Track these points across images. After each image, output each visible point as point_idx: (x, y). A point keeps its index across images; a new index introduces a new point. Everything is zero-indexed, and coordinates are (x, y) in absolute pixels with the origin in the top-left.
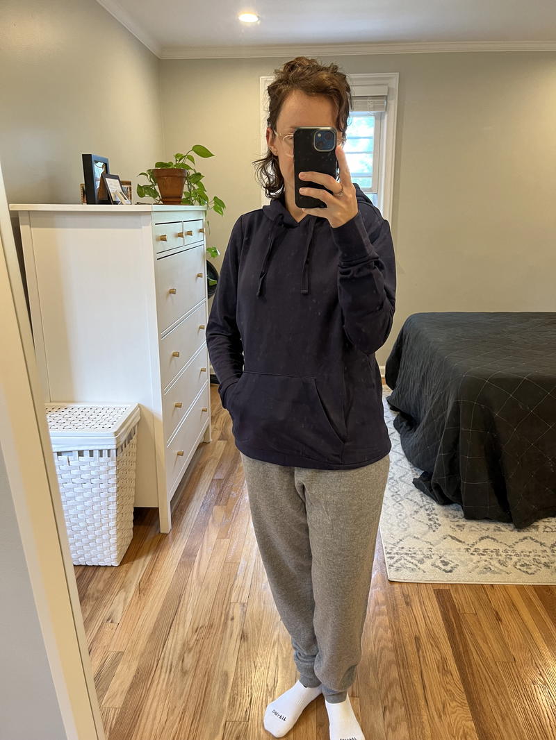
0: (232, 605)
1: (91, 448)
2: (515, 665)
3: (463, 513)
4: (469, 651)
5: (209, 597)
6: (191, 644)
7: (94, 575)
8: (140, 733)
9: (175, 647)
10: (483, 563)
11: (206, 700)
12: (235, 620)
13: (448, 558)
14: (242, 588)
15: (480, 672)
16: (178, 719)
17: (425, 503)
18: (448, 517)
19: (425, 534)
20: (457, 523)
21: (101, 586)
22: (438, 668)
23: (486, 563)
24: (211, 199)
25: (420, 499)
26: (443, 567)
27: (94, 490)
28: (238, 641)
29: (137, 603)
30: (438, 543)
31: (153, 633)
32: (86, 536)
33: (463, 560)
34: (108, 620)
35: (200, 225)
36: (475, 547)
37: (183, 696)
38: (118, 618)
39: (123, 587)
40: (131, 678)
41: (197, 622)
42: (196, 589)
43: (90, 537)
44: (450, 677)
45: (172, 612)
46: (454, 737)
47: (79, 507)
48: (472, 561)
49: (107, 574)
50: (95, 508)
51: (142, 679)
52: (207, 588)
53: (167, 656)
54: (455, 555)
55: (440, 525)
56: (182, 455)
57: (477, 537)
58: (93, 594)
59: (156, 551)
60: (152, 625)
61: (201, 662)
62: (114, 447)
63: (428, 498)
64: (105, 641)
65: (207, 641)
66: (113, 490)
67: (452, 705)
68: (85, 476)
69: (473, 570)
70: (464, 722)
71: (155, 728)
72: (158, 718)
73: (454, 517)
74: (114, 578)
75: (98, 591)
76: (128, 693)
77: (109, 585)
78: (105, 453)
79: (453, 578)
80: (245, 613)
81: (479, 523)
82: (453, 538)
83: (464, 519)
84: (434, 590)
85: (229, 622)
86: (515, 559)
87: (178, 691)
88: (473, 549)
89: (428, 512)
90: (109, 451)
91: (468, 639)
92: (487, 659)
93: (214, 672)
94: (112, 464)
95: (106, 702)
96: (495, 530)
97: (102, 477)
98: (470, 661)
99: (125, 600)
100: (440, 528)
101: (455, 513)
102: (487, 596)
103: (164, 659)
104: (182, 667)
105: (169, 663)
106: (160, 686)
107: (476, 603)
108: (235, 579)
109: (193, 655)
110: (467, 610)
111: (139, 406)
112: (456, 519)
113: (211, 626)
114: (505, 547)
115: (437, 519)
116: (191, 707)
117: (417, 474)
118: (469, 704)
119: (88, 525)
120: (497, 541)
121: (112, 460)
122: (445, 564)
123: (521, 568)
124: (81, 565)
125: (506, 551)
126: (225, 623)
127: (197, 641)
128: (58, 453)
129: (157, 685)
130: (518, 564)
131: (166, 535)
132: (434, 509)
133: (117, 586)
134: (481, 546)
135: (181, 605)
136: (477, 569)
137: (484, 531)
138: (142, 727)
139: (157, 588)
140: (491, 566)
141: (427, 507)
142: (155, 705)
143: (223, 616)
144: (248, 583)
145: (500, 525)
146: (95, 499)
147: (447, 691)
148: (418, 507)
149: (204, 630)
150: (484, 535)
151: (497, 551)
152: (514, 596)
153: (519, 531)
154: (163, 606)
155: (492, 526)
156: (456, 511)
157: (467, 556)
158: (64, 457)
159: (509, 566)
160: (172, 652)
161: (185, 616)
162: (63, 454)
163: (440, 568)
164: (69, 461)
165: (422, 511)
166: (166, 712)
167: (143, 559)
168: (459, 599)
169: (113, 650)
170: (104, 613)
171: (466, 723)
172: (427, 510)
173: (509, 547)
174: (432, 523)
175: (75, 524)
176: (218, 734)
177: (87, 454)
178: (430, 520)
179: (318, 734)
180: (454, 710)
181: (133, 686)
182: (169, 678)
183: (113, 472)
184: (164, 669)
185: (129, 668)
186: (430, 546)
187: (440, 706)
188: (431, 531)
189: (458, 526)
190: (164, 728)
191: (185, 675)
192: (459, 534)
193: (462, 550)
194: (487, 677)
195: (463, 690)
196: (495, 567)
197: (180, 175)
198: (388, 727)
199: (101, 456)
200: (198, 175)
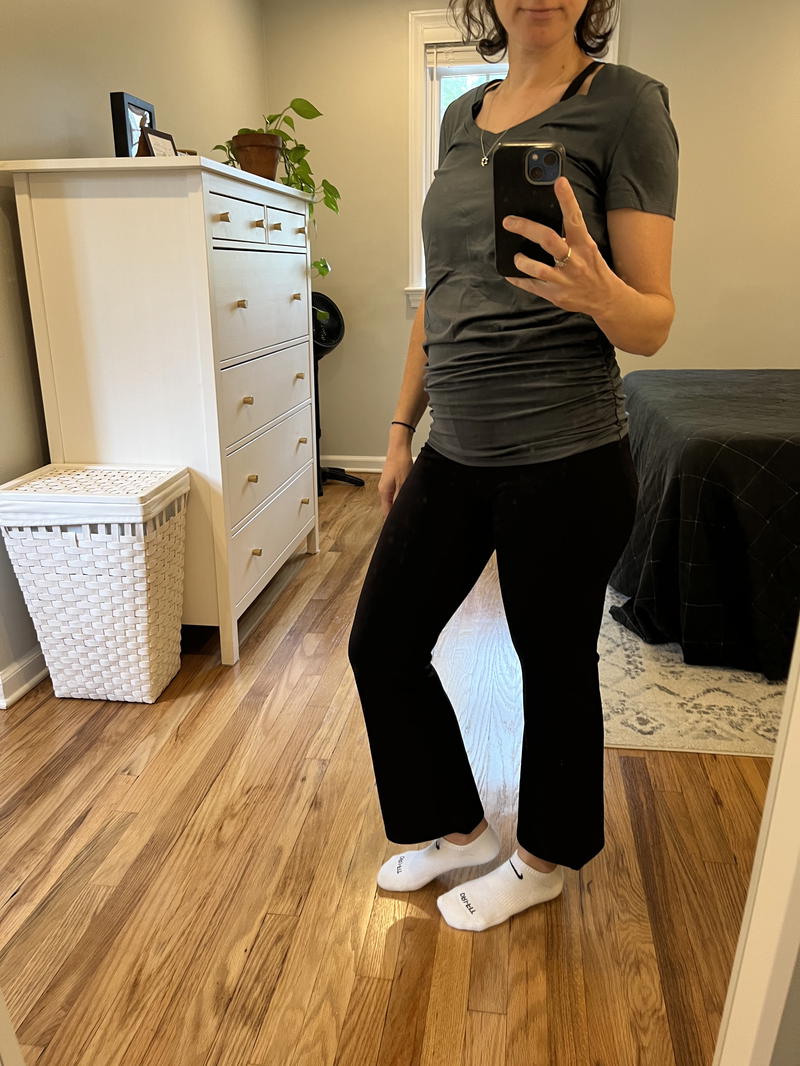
0: (307, 761)
1: (108, 521)
2: (736, 868)
3: (682, 657)
4: (662, 844)
5: (275, 749)
6: (237, 808)
7: (116, 713)
8: (136, 923)
9: (212, 811)
10: (704, 725)
11: (243, 882)
12: (308, 781)
13: (650, 714)
14: (326, 740)
15: (677, 875)
16: (196, 907)
17: (625, 640)
18: (658, 660)
19: (618, 681)
20: (672, 669)
21: (123, 728)
22: (608, 863)
23: (709, 724)
24: (318, 183)
25: (619, 635)
26: (639, 727)
27: (115, 586)
28: (307, 810)
29: (170, 752)
30: (638, 693)
31: (186, 790)
32: (106, 656)
33: (672, 717)
34: (125, 771)
35: (300, 222)
36: (694, 702)
37: (211, 875)
38: (139, 770)
39: (155, 730)
40: (140, 848)
41: (251, 781)
42: (259, 738)
43: (111, 657)
44: (625, 877)
45: (217, 766)
46: (619, 964)
47: (94, 612)
48: (686, 721)
49: (135, 713)
50: (117, 613)
51: (156, 850)
52: (275, 738)
53: (198, 821)
54: (660, 711)
55: (643, 671)
56: (260, 555)
57: (701, 688)
58: (111, 737)
59: (211, 687)
60: (186, 780)
61: (245, 833)
62: (140, 519)
63: (632, 633)
64: (114, 798)
65: (260, 807)
66: (141, 587)
67: (623, 918)
68: (101, 564)
69: (686, 733)
70: (639, 944)
71: (159, 916)
72: (167, 904)
73: (668, 661)
74: (144, 719)
75: (117, 734)
76: (131, 867)
77: (135, 727)
78: (127, 529)
79: (653, 743)
80: (323, 774)
81: (707, 670)
82: (662, 688)
83: (683, 664)
84: (621, 758)
85: (299, 783)
86: (757, 721)
87: (205, 869)
88: (691, 704)
89: (628, 653)
90: (133, 525)
91: (664, 829)
92: (690, 857)
93: (262, 847)
94: (139, 546)
95: (97, 878)
96: (730, 680)
97: (125, 566)
98: (662, 858)
99: (154, 747)
100: (642, 674)
101: (670, 655)
102: (704, 769)
103: (193, 825)
104: (217, 837)
105: (201, 831)
106: (180, 859)
107: (685, 779)
108: (319, 728)
109: (237, 824)
110: (668, 788)
111: (189, 470)
112: (671, 664)
113: (270, 788)
114: (742, 704)
115: (641, 663)
116: (220, 891)
117: (619, 602)
118: (651, 918)
119: (107, 639)
120: (732, 696)
121: (139, 540)
122: (643, 722)
123: (766, 734)
124: (100, 700)
125: (744, 710)
126: (292, 785)
127: (246, 805)
128: (61, 526)
129: (177, 858)
130: (761, 728)
131: (229, 667)
132: (637, 649)
133: (146, 728)
134: (704, 701)
135: (232, 758)
136: (694, 733)
137: (713, 681)
138: (140, 914)
139: (203, 735)
140: (717, 730)
141: (627, 646)
142: (166, 885)
143: (291, 775)
144: (336, 735)
145: (739, 674)
146: (116, 600)
147: (617, 896)
148: (613, 645)
149: (259, 792)
150: (712, 687)
151: (730, 710)
152: (748, 772)
153: (769, 684)
154: (207, 757)
155: (727, 674)
156: (673, 653)
157: (681, 713)
158: (70, 534)
159: (746, 730)
160: (206, 816)
161: (236, 772)
162: (68, 529)
163: (633, 728)
164: (77, 541)
165: (620, 652)
166: (180, 896)
167: (190, 697)
168: (657, 771)
169: (122, 810)
170: (122, 762)
171: (642, 946)
172: (626, 650)
173: (751, 704)
174: (631, 667)
175: (89, 637)
176: (250, 930)
177: (102, 529)
178: (629, 663)
179: (403, 940)
180: (624, 926)
181: (141, 859)
182: (194, 851)
183: (140, 559)
184: (191, 839)
185: (140, 835)
186: (623, 698)
187: (603, 919)
188: (628, 677)
189: (672, 672)
190: (172, 917)
191: (219, 849)
192: (671, 683)
193: (674, 704)
194: (687, 881)
195: (644, 897)
196: (723, 730)
197: (270, 144)
198: (514, 940)
199: (123, 534)
200: (301, 149)
